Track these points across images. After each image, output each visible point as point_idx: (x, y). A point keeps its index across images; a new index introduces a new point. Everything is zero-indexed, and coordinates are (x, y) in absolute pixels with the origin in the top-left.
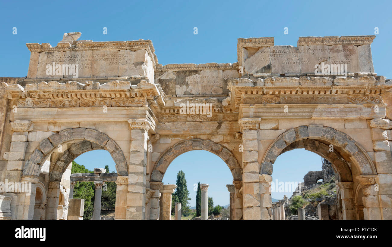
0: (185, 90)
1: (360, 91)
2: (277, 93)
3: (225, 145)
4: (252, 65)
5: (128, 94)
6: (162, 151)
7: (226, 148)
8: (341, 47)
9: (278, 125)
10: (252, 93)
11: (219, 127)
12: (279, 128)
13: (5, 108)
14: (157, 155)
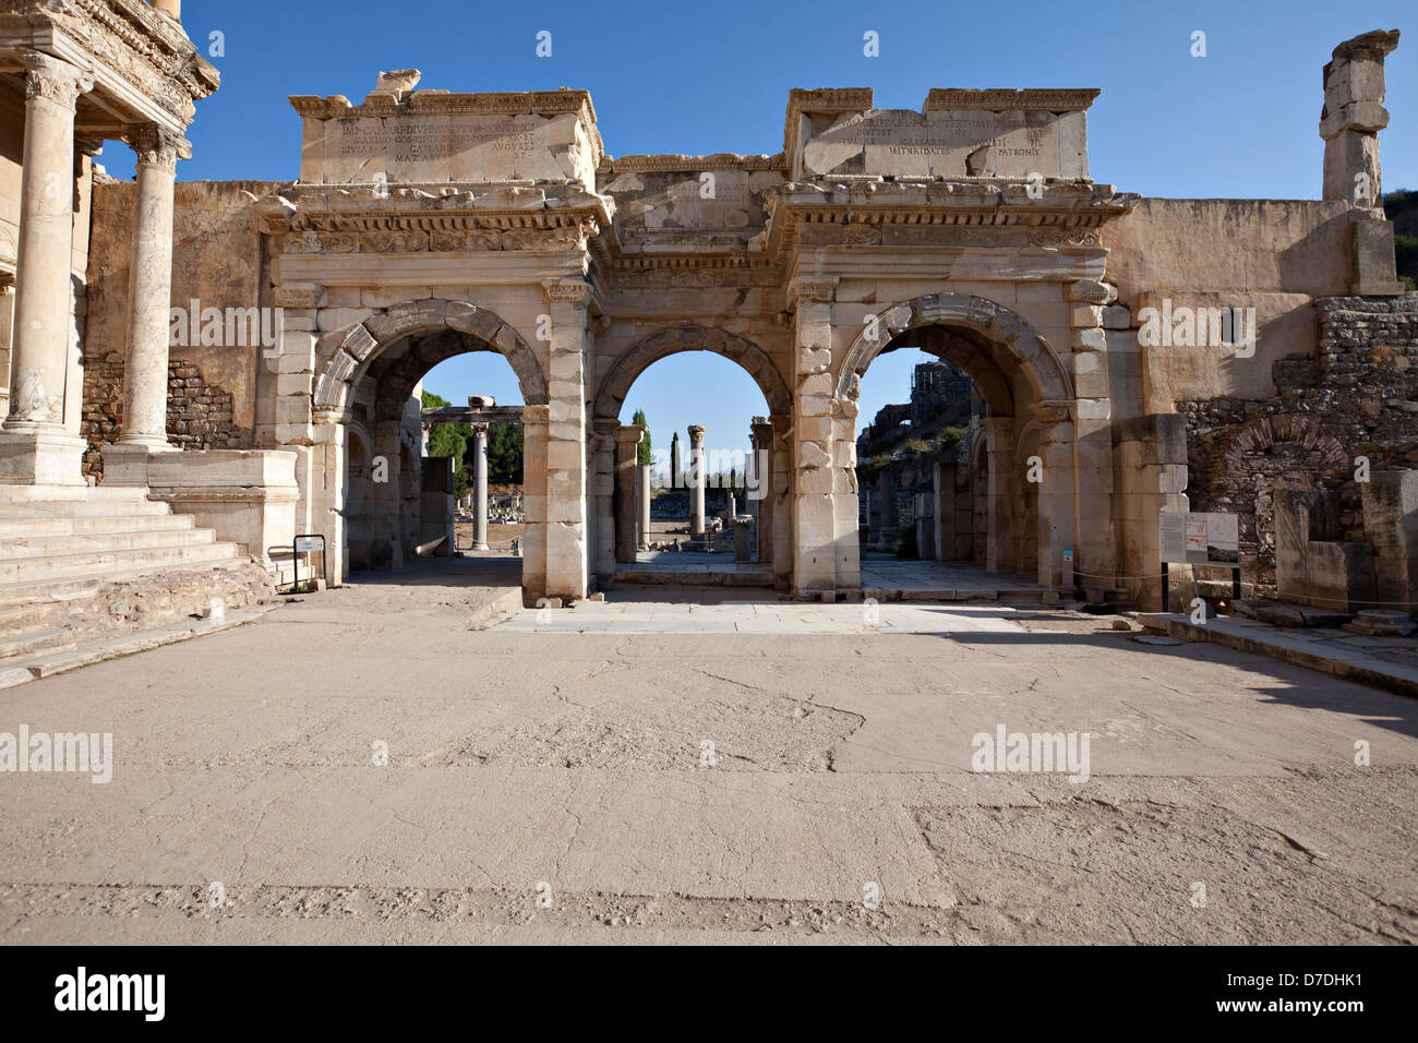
0: (665, 218)
1: (1056, 218)
2: (875, 220)
3: (754, 339)
4: (822, 155)
5: (539, 220)
6: (616, 352)
7: (755, 345)
8: (1021, 117)
9: (874, 294)
10: (820, 219)
11: (741, 299)
12: (878, 300)
13: (257, 255)
14: (606, 361)
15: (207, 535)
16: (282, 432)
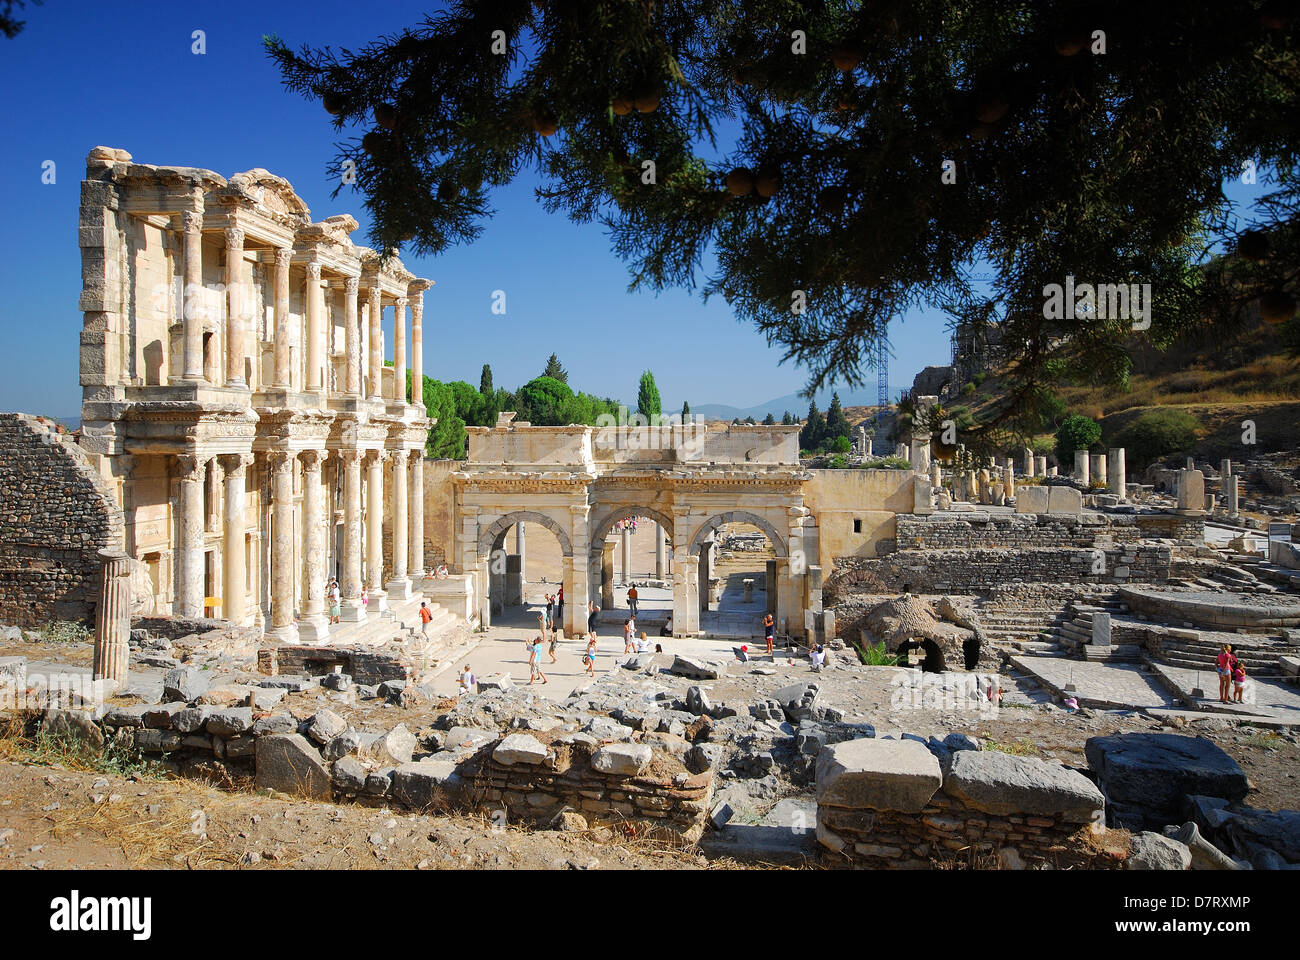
0: (624, 456)
1: (781, 482)
2: (705, 482)
3: (665, 513)
5: (568, 482)
6: (602, 517)
7: (665, 516)
8: (769, 434)
9: (706, 512)
10: (682, 482)
11: (658, 496)
12: (707, 514)
13: (453, 492)
14: (597, 522)
15: (446, 611)
16: (466, 566)
